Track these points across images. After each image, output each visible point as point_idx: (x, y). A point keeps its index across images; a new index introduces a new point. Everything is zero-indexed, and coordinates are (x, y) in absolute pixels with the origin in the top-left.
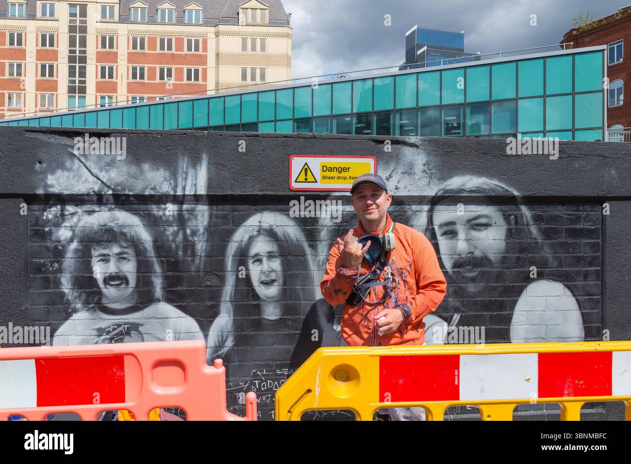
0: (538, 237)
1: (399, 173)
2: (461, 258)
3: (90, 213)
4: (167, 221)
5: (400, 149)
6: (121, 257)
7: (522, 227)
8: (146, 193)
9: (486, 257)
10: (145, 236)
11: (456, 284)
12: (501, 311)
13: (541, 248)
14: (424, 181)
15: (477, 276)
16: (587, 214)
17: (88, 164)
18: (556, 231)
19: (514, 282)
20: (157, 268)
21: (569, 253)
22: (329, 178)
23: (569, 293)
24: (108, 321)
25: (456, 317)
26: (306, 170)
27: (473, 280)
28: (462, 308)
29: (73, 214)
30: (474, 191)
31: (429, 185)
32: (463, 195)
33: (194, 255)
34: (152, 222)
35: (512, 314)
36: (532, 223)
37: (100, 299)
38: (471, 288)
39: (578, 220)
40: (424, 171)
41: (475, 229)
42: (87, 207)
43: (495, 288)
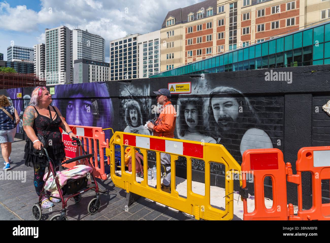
0: (252, 110)
1: (198, 87)
2: (221, 117)
3: (129, 101)
4: (143, 103)
5: (198, 78)
6: (135, 113)
7: (246, 106)
8: (138, 96)
9: (231, 117)
10: (139, 107)
11: (219, 127)
12: (236, 139)
13: (254, 115)
14: (206, 89)
15: (227, 124)
16: (276, 101)
17: (128, 89)
18: (260, 108)
19: (242, 128)
20: (141, 116)
21: (267, 117)
22: (178, 90)
23: (266, 135)
24: (133, 129)
25: (219, 139)
26: (172, 87)
27: (226, 126)
28: (221, 136)
29: (126, 101)
30: (224, 92)
31: (208, 90)
32: (220, 94)
33: (148, 113)
34: (140, 103)
35: (241, 141)
36: (249, 104)
37: (131, 123)
38: (225, 129)
39: (271, 103)
40: (206, 86)
41: (226, 107)
42: (129, 100)
43: (234, 130)
